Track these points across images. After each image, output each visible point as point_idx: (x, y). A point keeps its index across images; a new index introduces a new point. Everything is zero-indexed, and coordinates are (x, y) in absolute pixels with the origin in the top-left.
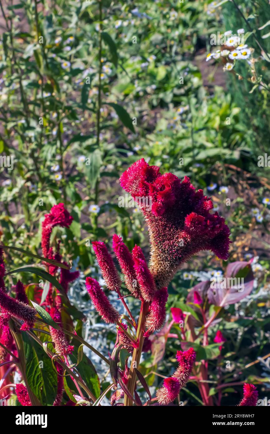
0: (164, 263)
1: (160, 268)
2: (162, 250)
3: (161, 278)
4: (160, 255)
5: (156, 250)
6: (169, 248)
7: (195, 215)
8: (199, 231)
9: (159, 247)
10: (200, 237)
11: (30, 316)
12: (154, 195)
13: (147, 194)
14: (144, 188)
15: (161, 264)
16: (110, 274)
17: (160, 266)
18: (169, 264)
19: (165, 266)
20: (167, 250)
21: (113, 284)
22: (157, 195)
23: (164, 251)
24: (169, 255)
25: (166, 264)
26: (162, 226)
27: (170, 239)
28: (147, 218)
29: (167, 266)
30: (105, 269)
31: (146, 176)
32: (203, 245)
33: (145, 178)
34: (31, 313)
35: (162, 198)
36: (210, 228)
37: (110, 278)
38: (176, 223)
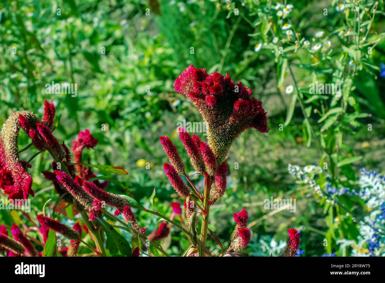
0: (219, 144)
1: (217, 148)
2: (217, 133)
3: (218, 156)
4: (215, 138)
5: (212, 135)
6: (222, 131)
7: (242, 100)
8: (246, 113)
9: (214, 132)
10: (246, 118)
11: (120, 203)
12: (207, 90)
13: (200, 91)
14: (198, 86)
15: (217, 145)
16: (177, 160)
17: (217, 147)
18: (223, 143)
19: (220, 145)
20: (221, 133)
21: (180, 168)
22: (209, 89)
23: (219, 134)
24: (223, 137)
25: (221, 144)
26: (214, 114)
27: (222, 123)
28: (202, 111)
29: (223, 145)
30: (173, 157)
31: (197, 77)
32: (248, 124)
33: (196, 79)
34: (121, 201)
35: (214, 92)
36: (254, 109)
37: (177, 163)
38: (225, 110)
